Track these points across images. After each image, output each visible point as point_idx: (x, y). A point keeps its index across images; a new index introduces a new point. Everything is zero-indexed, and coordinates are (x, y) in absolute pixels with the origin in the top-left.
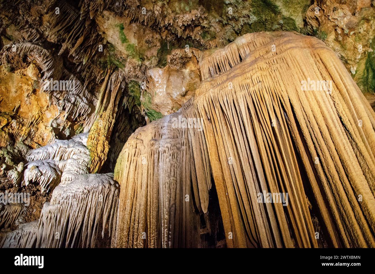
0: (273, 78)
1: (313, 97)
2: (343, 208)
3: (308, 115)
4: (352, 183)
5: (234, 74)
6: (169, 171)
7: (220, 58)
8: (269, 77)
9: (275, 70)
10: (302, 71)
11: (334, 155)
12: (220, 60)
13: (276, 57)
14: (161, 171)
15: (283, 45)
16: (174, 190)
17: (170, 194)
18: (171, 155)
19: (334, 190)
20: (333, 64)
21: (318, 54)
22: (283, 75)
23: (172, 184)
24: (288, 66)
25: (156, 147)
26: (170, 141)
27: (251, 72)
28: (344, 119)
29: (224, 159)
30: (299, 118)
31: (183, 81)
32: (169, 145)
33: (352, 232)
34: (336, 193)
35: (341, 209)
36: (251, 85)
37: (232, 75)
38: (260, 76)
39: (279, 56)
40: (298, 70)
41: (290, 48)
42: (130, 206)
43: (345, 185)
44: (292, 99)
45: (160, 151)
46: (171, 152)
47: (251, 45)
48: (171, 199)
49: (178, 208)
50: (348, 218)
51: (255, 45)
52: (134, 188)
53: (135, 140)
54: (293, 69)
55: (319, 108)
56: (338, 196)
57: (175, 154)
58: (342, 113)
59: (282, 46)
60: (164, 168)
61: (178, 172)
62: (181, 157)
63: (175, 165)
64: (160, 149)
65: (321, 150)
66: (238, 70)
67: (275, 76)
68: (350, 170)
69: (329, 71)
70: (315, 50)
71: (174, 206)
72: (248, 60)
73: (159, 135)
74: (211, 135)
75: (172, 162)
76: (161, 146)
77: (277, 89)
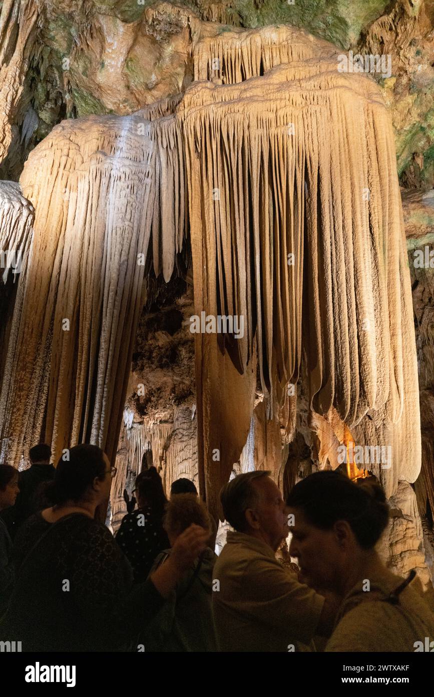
0: (306, 126)
1: (349, 176)
2: (340, 322)
3: (335, 198)
4: (358, 297)
5: (251, 94)
6: (124, 211)
7: (229, 51)
8: (301, 122)
9: (312, 114)
10: (347, 131)
11: (349, 259)
12: (229, 55)
13: (318, 93)
14: (110, 208)
15: (333, 76)
16: (129, 241)
17: (123, 245)
18: (130, 187)
19: (335, 300)
20: (386, 136)
21: (373, 113)
22: (320, 127)
23: (127, 232)
24: (331, 114)
25: (106, 166)
26: (130, 165)
27: (278, 102)
28: (374, 218)
29: (211, 220)
30: (324, 199)
31: (156, 63)
32: (128, 171)
33: (340, 348)
34: (337, 304)
35: (337, 322)
36: (274, 124)
37: (248, 94)
38: (289, 115)
39: (324, 93)
40: (342, 127)
41: (341, 87)
42: (53, 245)
43: (349, 297)
44: (323, 168)
45: (112, 175)
46: (129, 183)
47: (284, 51)
48: (123, 252)
49: (130, 267)
50: (341, 333)
51: (290, 54)
52: (61, 221)
53: (68, 141)
54: (336, 123)
55: (351, 194)
56: (338, 307)
57: (135, 187)
58: (374, 209)
59: (331, 78)
60: (116, 205)
61: (136, 216)
62: (143, 194)
63: (134, 204)
64: (113, 172)
65: (336, 248)
66: (259, 89)
67: (310, 124)
68: (362, 283)
69: (378, 144)
70: (371, 103)
71: (126, 263)
72: (277, 78)
73: (112, 148)
74: (197, 178)
75: (129, 198)
76: (114, 167)
77: (307, 146)
